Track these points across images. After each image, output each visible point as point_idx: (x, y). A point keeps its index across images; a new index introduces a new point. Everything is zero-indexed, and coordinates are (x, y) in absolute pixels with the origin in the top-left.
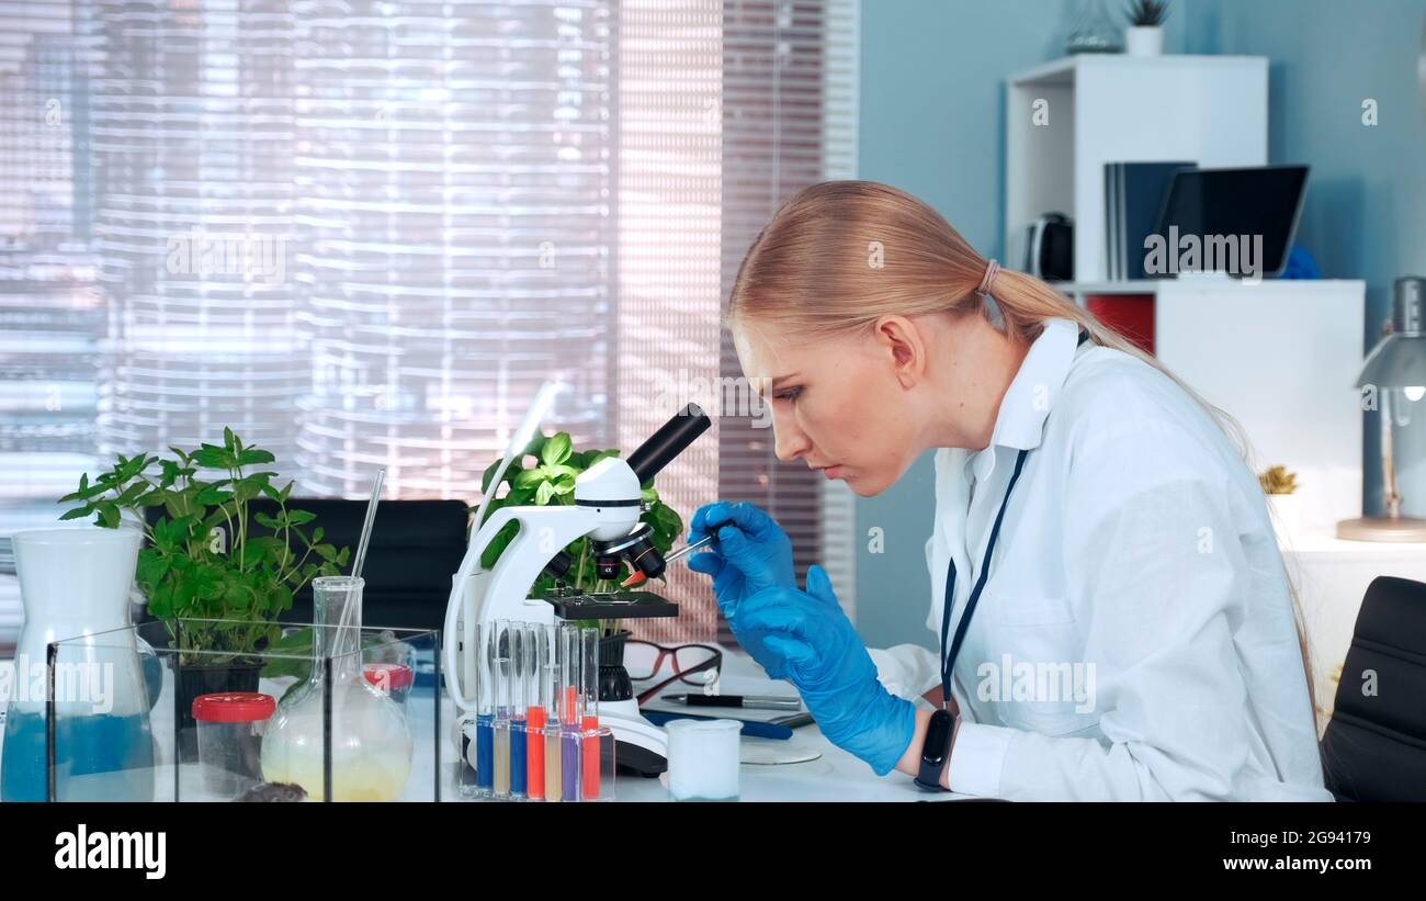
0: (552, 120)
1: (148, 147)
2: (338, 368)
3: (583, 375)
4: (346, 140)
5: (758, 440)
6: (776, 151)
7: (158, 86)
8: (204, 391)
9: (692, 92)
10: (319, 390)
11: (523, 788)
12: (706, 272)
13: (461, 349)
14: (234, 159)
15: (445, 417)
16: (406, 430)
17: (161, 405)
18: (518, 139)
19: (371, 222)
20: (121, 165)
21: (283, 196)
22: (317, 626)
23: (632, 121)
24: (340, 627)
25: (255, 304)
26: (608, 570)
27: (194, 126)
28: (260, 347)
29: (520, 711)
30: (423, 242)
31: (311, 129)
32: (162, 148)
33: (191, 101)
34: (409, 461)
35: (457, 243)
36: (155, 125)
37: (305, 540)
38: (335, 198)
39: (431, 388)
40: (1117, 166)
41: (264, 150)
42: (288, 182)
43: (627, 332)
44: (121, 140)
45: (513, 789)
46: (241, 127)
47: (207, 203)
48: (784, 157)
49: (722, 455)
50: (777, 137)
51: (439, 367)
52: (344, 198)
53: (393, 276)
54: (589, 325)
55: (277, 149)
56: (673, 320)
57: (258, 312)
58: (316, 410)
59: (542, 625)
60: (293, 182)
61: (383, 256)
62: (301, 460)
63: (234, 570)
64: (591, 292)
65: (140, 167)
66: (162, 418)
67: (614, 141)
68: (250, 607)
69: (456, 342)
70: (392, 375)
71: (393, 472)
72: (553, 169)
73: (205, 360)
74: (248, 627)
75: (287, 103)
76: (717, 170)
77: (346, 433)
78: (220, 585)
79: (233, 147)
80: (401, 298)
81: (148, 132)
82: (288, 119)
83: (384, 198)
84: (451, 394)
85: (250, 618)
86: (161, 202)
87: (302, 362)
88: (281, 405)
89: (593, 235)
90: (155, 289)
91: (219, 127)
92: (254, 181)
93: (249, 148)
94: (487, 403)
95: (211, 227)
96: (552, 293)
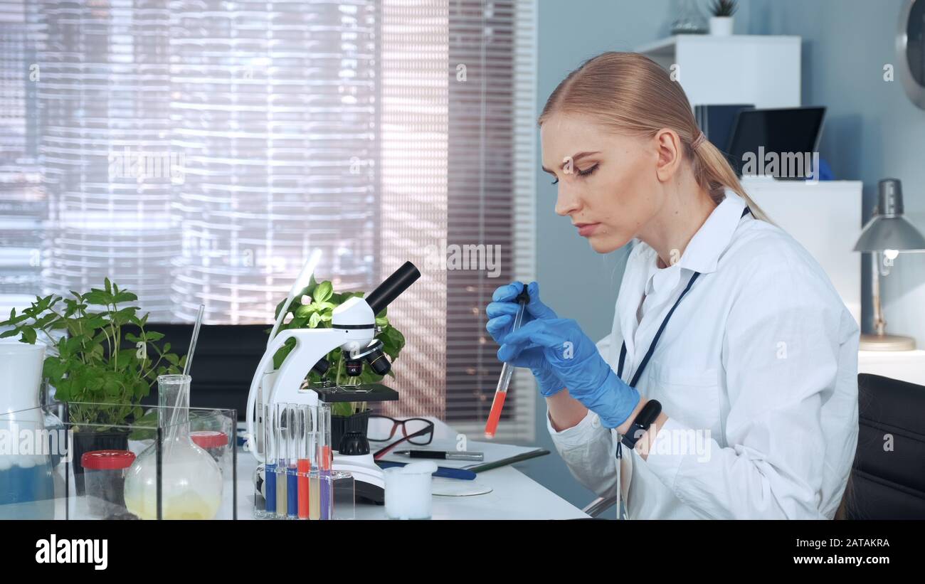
0: (337, 78)
1: (74, 96)
2: (199, 239)
3: (358, 244)
4: (203, 91)
5: (472, 285)
6: (483, 97)
7: (81, 56)
8: (111, 254)
9: (428, 59)
10: (186, 253)
11: (296, 512)
12: (438, 176)
13: (278, 227)
14: (130, 104)
15: (268, 270)
16: (243, 279)
17: (83, 263)
18: (316, 90)
19: (220, 144)
20: (57, 107)
21: (162, 127)
22: (161, 407)
23: (390, 79)
24: (175, 408)
25: (145, 197)
26: (354, 370)
27: (105, 82)
28: (149, 225)
29: (294, 462)
30: (253, 157)
31: (180, 84)
32: (83, 96)
33: (102, 66)
34: (245, 299)
35: (276, 157)
36: (79, 82)
37: (158, 351)
38: (196, 129)
39: (260, 252)
40: (702, 107)
41: (150, 98)
42: (165, 118)
43: (386, 216)
44: (57, 91)
45: (289, 513)
46: (135, 82)
47: (113, 132)
48: (488, 102)
49: (449, 295)
50: (483, 89)
51: (264, 238)
52: (203, 129)
53: (234, 179)
54: (363, 211)
55: (159, 97)
56: (417, 207)
57: (146, 203)
58: (185, 266)
59: (308, 406)
60: (169, 118)
61: (228, 166)
62: (175, 299)
63: (111, 371)
64: (363, 189)
65: (70, 108)
66: (84, 271)
67: (378, 91)
68: (121, 394)
69: (275, 222)
70: (234, 243)
71: (235, 307)
72: (338, 109)
73: (112, 233)
74: (120, 407)
75: (165, 67)
76: (445, 110)
77: (204, 281)
78: (101, 380)
79: (130, 95)
80: (240, 194)
81: (75, 86)
82: (165, 77)
83: (229, 129)
84: (273, 256)
85: (121, 402)
86: (83, 131)
87: (175, 235)
88: (162, 263)
89: (364, 152)
90: (80, 188)
91: (121, 83)
92: (144, 118)
93: (140, 96)
94: (295, 261)
95: (117, 148)
96: (338, 190)
